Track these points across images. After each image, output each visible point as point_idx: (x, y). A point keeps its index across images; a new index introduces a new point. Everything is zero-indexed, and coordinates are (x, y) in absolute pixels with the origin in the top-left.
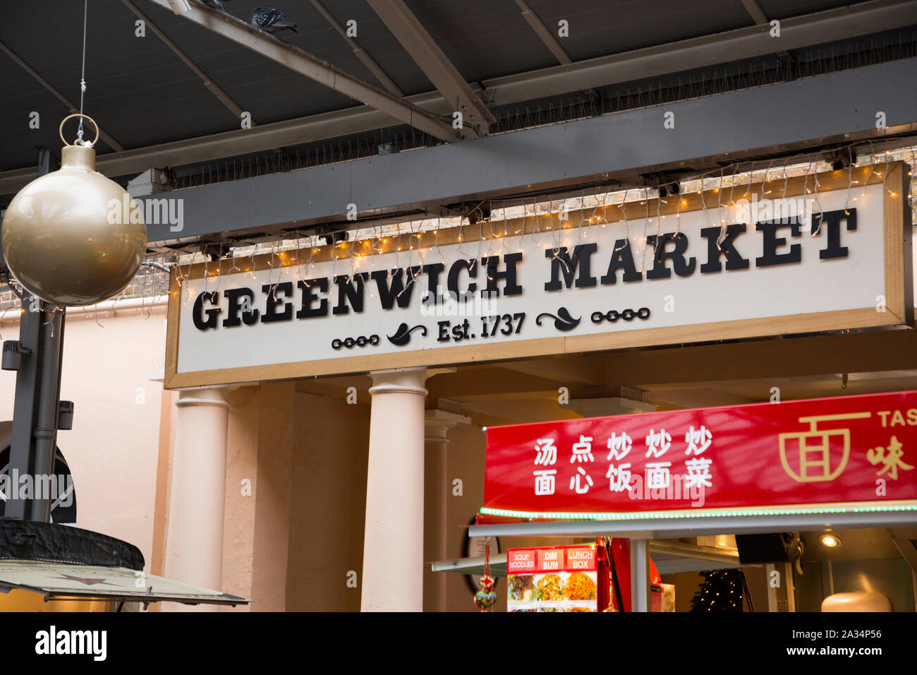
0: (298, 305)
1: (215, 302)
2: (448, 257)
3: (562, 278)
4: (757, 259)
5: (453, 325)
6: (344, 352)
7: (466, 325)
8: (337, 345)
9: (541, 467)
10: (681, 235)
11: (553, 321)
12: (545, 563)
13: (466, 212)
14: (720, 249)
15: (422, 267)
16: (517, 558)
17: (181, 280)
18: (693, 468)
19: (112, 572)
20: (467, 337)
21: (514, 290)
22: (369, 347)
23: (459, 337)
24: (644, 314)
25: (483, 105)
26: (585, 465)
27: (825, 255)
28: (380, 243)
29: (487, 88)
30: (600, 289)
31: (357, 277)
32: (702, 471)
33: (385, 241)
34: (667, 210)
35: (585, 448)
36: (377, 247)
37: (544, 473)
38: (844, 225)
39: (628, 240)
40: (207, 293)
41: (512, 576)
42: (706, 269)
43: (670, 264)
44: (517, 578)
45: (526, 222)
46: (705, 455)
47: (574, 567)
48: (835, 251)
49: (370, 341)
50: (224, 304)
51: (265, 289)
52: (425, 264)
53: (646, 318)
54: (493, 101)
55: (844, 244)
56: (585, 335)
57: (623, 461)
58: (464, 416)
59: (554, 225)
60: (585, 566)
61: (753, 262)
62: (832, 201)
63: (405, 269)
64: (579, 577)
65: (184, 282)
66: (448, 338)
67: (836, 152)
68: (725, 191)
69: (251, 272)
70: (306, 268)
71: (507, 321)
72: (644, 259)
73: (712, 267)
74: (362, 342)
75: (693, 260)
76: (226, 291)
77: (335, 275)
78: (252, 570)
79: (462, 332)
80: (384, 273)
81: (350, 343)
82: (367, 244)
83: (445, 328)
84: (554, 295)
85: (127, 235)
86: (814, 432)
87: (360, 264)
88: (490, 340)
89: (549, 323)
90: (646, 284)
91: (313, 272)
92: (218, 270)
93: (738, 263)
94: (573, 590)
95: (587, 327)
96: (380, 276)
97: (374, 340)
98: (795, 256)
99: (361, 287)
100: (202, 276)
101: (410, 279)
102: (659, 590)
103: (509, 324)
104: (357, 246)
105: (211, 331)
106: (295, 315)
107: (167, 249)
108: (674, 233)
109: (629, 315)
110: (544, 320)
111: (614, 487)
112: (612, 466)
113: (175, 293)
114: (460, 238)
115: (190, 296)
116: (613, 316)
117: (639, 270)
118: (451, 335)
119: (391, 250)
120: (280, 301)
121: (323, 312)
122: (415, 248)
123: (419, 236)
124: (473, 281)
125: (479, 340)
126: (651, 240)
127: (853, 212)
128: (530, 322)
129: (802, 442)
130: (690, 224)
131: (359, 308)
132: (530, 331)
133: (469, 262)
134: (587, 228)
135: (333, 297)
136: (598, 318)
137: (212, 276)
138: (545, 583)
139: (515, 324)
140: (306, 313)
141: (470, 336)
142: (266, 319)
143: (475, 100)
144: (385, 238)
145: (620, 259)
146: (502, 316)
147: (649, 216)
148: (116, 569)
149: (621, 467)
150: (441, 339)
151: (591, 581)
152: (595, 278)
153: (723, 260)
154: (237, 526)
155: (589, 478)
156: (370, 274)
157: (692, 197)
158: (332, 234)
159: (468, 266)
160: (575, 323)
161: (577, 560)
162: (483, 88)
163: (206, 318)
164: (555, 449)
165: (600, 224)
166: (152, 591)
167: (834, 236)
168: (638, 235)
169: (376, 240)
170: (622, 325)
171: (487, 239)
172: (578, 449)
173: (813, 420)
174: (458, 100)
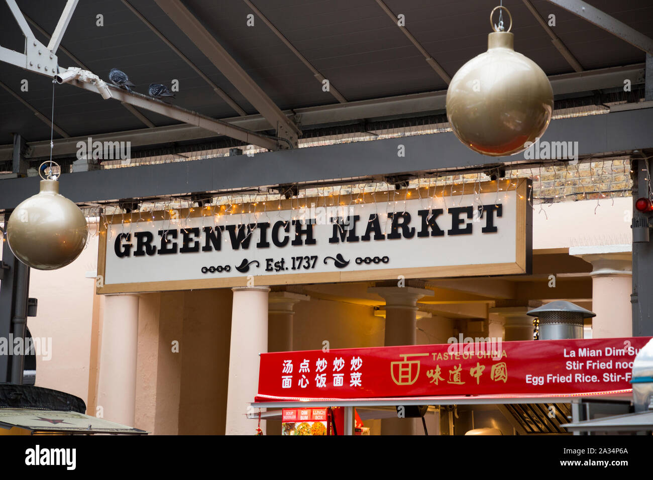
0: (180, 244)
1: (129, 240)
2: (272, 218)
3: (339, 236)
4: (449, 231)
5: (275, 261)
6: (209, 275)
7: (283, 262)
8: (205, 271)
9: (285, 374)
10: (406, 213)
11: (334, 261)
12: (301, 417)
13: (283, 192)
14: (428, 224)
15: (256, 225)
16: (287, 413)
17: (107, 225)
18: (354, 377)
19: (67, 415)
20: (283, 269)
21: (311, 241)
22: (224, 272)
23: (278, 269)
24: (385, 260)
25: (294, 125)
26: (306, 374)
27: (485, 230)
28: (232, 208)
29: (297, 114)
30: (361, 243)
31: (217, 228)
32: (357, 378)
33: (234, 206)
34: (399, 198)
35: (306, 365)
36: (229, 210)
37: (287, 377)
38: (495, 213)
39: (377, 214)
40: (124, 234)
41: (285, 423)
42: (421, 235)
43: (400, 230)
44: (287, 424)
45: (319, 200)
46: (359, 371)
47: (316, 419)
48: (490, 229)
49: (225, 269)
50: (134, 241)
51: (160, 233)
52: (259, 222)
53: (386, 262)
54: (300, 122)
55: (495, 224)
56: (352, 271)
57: (323, 372)
58: (305, 296)
59: (335, 203)
60: (322, 418)
61: (446, 232)
62: (489, 199)
63: (246, 225)
64: (318, 424)
65: (109, 226)
66: (272, 269)
67: (492, 171)
68: (432, 188)
69: (151, 221)
70: (186, 221)
71: (307, 260)
72: (386, 227)
73: (424, 234)
74: (220, 269)
75: (413, 229)
76: (135, 233)
77: (203, 227)
78: (155, 405)
79: (280, 266)
80: (234, 226)
81: (212, 270)
82: (223, 207)
83: (270, 263)
84: (334, 246)
85: (77, 230)
86: (405, 362)
87: (219, 220)
88: (297, 272)
89: (331, 263)
90: (387, 242)
91: (190, 224)
92: (130, 220)
93: (438, 232)
94: (315, 431)
95: (353, 267)
96: (231, 229)
97: (227, 269)
98: (469, 230)
99: (219, 234)
100: (121, 223)
101: (249, 231)
102: (360, 431)
103: (308, 262)
104: (217, 209)
105: (126, 258)
106: (179, 250)
107: (98, 205)
108: (403, 212)
109: (377, 260)
110: (328, 261)
111: (319, 385)
112: (318, 375)
113: (103, 233)
114: (279, 207)
115: (113, 235)
116: (368, 261)
117: (383, 233)
118: (274, 267)
119: (238, 212)
120: (169, 241)
121: (196, 249)
122: (252, 212)
123: (255, 205)
124: (287, 234)
125: (291, 271)
126: (390, 215)
127: (500, 206)
128: (320, 261)
129: (400, 366)
130: (412, 207)
131: (218, 248)
132: (320, 267)
133: (284, 222)
134: (354, 205)
135: (202, 240)
136: (360, 261)
137: (127, 223)
138: (301, 427)
139: (312, 262)
140: (186, 250)
141: (285, 269)
142: (161, 252)
143: (289, 122)
144: (235, 204)
145: (373, 226)
146: (304, 257)
147: (389, 201)
148: (69, 412)
149: (322, 375)
150: (267, 270)
151: (324, 427)
152: (358, 237)
153: (430, 230)
154: (145, 375)
155: (307, 380)
156: (225, 226)
157: (413, 190)
158: (202, 200)
159: (284, 225)
160: (347, 263)
161: (318, 415)
162: (295, 113)
163: (123, 250)
164: (292, 365)
165: (361, 203)
166: (92, 427)
167: (490, 220)
168: (383, 211)
169: (229, 205)
170: (373, 266)
171: (295, 209)
172: (303, 366)
173: (405, 356)
174: (278, 122)
